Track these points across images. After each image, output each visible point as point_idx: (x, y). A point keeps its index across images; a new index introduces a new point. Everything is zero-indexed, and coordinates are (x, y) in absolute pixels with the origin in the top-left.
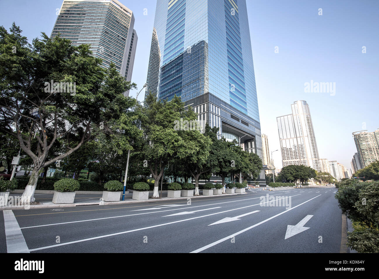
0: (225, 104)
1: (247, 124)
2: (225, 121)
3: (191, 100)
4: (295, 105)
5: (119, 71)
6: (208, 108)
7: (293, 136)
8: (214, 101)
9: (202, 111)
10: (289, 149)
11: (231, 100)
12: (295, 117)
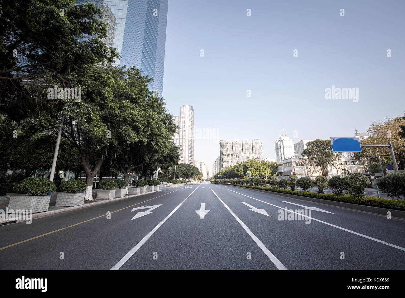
4: (185, 108)
12: (182, 119)
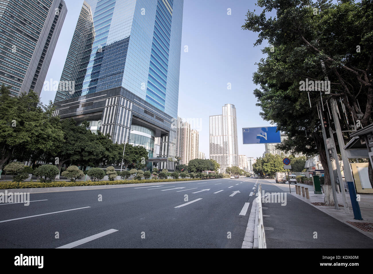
0: (140, 99)
1: (161, 120)
2: (136, 114)
3: (105, 91)
4: (226, 107)
5: (35, 43)
6: (119, 101)
7: (220, 134)
8: (127, 96)
9: (113, 104)
10: (216, 145)
11: (147, 96)
12: (224, 118)
